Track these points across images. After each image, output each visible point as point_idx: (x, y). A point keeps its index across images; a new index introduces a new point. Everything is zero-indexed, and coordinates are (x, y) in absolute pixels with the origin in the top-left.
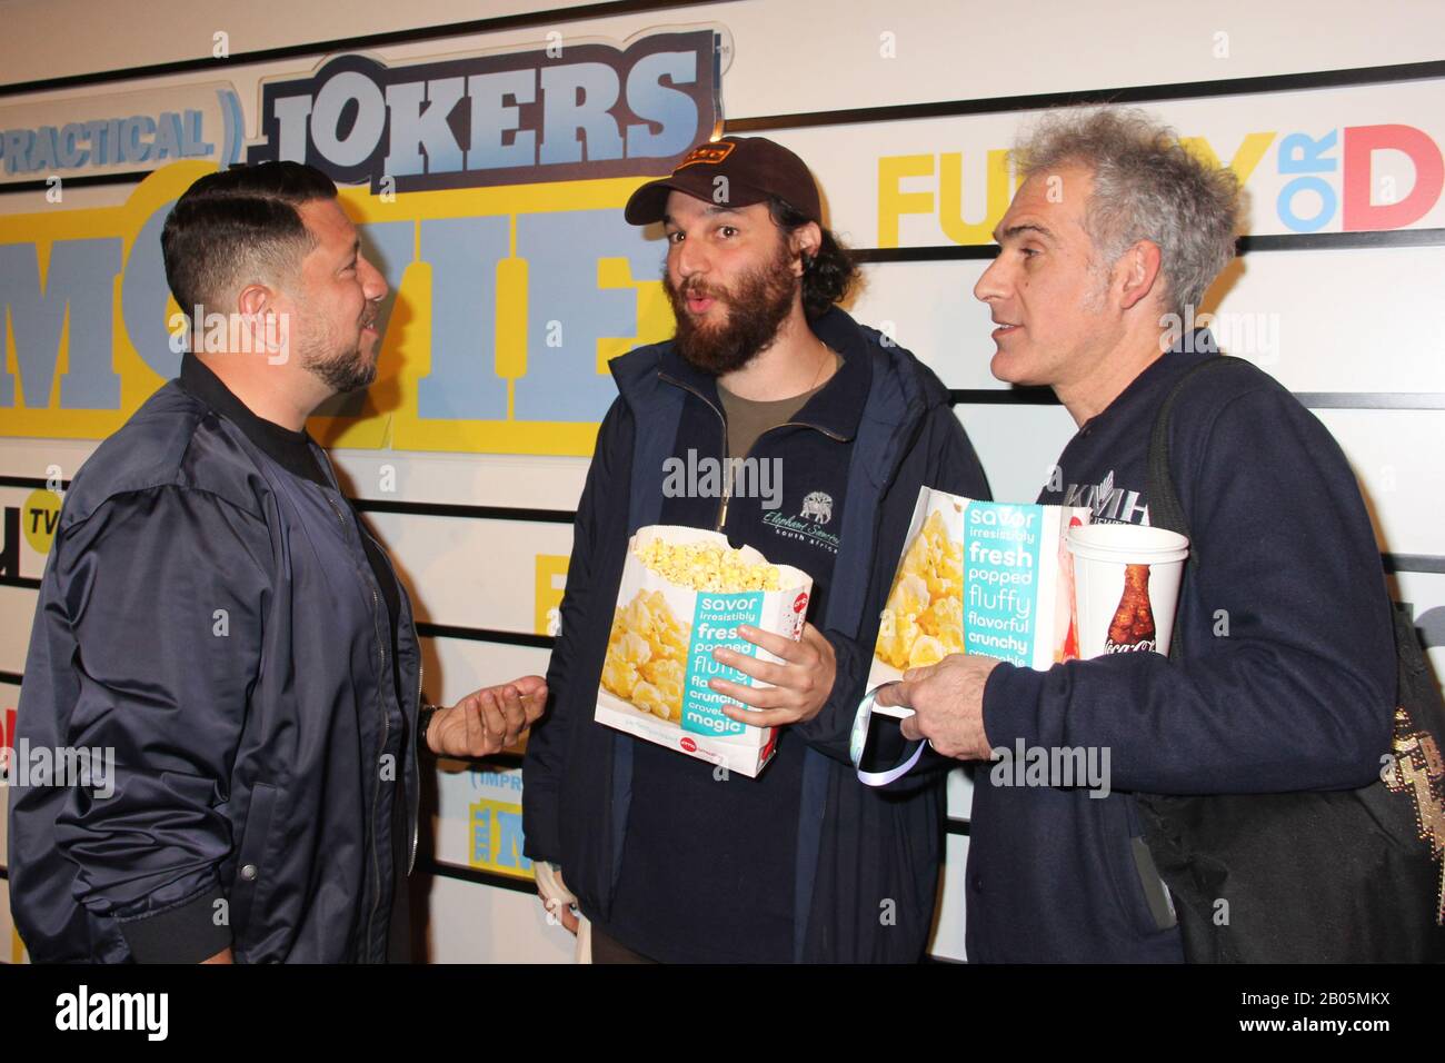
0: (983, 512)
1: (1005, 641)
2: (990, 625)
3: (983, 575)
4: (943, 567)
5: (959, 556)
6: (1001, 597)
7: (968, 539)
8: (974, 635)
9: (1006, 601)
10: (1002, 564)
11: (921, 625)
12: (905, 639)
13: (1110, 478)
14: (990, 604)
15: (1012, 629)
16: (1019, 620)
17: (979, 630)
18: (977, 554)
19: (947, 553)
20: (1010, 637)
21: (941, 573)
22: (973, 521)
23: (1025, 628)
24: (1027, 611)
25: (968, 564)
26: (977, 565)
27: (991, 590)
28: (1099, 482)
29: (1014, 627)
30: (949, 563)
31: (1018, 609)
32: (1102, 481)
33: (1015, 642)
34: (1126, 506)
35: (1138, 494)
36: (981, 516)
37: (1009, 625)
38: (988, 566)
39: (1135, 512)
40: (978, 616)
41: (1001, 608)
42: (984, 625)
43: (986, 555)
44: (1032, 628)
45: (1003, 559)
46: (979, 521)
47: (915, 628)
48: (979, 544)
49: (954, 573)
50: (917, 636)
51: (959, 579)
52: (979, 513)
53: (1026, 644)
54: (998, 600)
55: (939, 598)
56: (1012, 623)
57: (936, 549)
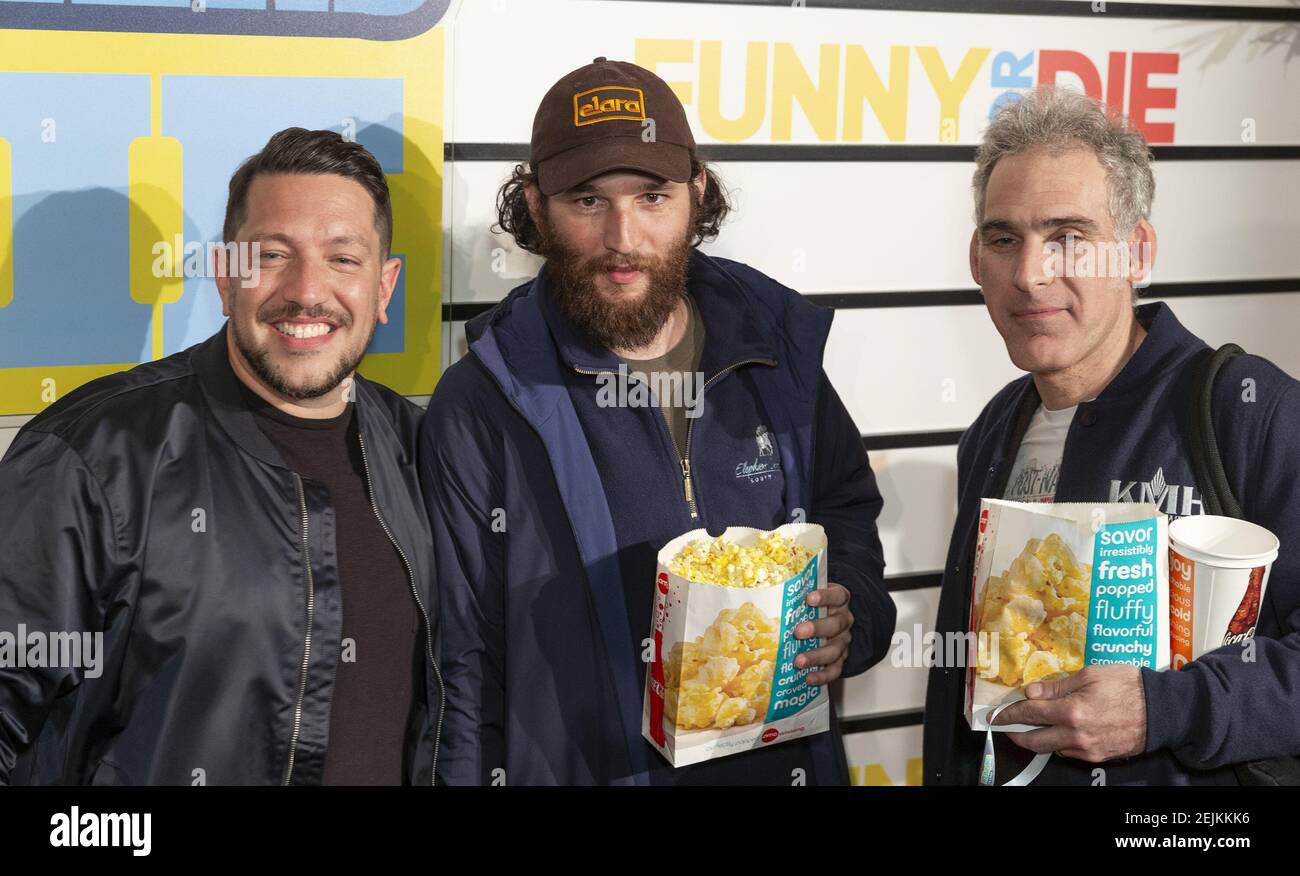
0: (1112, 534)
1: (1132, 646)
2: (1116, 634)
3: (1112, 590)
4: (1066, 587)
5: (1088, 575)
6: (1128, 608)
7: (1098, 560)
8: (1099, 645)
9: (1132, 611)
10: (1130, 578)
11: (1034, 642)
12: (1017, 657)
13: (1159, 476)
14: (1117, 615)
15: (1137, 635)
16: (1144, 625)
17: (1103, 640)
18: (1107, 572)
19: (1071, 573)
20: (1136, 642)
21: (1063, 592)
22: (1103, 542)
23: (1150, 632)
24: (1151, 616)
25: (1096, 580)
26: (1106, 582)
27: (1117, 602)
28: (1149, 479)
29: (1140, 632)
30: (1074, 582)
31: (1144, 616)
32: (1152, 478)
33: (1141, 646)
34: (1184, 501)
35: (1192, 488)
36: (1110, 537)
37: (1134, 632)
38: (1117, 581)
39: (1193, 505)
40: (1103, 628)
41: (1128, 617)
42: (1110, 634)
43: (1115, 571)
44: (1155, 632)
45: (1131, 573)
46: (1109, 542)
47: (1027, 647)
48: (1108, 563)
49: (1081, 591)
50: (1030, 653)
51: (1085, 596)
52: (1109, 534)
53: (1150, 646)
54: (1125, 610)
55: (1058, 615)
56: (1138, 629)
57: (1055, 570)
